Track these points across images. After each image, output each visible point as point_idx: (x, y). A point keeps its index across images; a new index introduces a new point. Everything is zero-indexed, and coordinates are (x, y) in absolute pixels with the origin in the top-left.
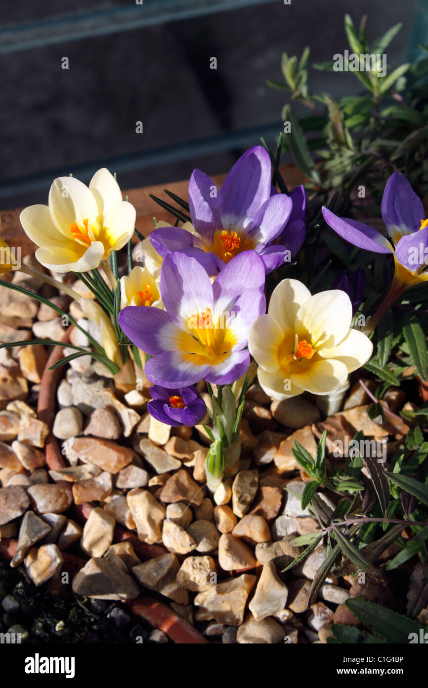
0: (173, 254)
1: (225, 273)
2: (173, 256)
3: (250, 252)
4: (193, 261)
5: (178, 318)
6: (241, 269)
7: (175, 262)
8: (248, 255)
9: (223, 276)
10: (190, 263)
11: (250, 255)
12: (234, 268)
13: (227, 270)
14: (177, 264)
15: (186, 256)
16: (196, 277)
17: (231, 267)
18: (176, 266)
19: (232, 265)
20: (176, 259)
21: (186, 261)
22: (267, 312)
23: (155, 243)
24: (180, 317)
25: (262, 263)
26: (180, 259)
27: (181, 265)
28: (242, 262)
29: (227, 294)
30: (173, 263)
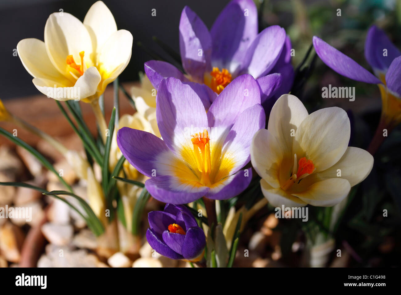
0: (168, 79)
1: (219, 102)
2: (167, 83)
3: (244, 78)
4: (187, 89)
5: (173, 146)
6: (235, 98)
7: (169, 91)
8: (243, 81)
9: (217, 105)
10: (184, 91)
11: (244, 81)
12: (228, 97)
13: (221, 99)
14: (171, 93)
15: (181, 82)
16: (191, 106)
17: (225, 96)
18: (170, 94)
19: (227, 93)
20: (171, 87)
21: (181, 88)
22: (266, 128)
23: (151, 70)
24: (175, 146)
25: (258, 87)
26: (174, 86)
27: (176, 94)
28: (236, 91)
29: (220, 123)
30: (168, 91)
